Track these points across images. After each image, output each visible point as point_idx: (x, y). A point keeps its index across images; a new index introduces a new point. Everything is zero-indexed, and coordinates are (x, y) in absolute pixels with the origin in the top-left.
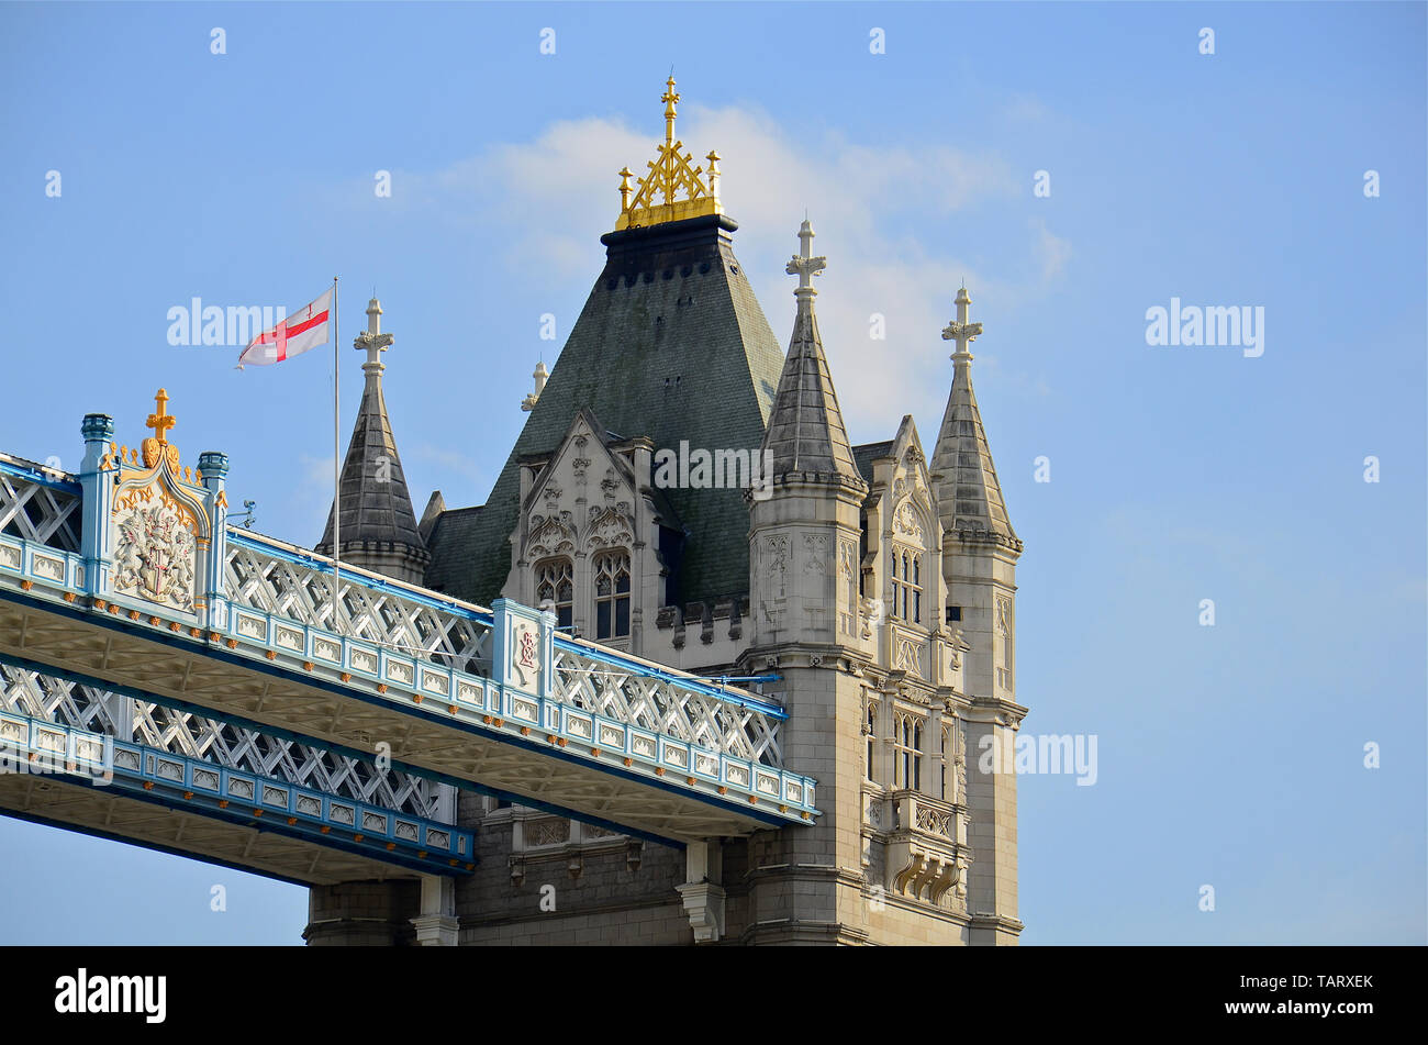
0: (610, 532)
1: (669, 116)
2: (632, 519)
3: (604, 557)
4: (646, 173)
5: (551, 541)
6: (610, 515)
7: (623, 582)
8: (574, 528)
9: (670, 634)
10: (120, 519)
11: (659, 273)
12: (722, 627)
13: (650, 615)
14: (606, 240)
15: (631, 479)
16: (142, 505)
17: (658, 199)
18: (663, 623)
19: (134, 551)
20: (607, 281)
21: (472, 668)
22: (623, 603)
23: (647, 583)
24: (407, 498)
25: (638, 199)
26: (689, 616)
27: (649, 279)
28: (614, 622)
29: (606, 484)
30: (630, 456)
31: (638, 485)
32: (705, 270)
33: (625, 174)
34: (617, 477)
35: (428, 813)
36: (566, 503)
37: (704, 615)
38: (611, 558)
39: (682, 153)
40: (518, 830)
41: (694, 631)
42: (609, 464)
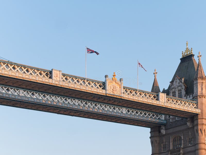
0: (179, 88)
1: (187, 45)
2: (182, 86)
3: (179, 91)
4: (185, 51)
5: (173, 90)
6: (180, 86)
7: (181, 93)
8: (176, 88)
9: (186, 97)
10: (110, 86)
11: (186, 61)
12: (191, 95)
13: (184, 96)
14: (180, 59)
15: (181, 82)
16: (112, 84)
17: (186, 54)
18: (185, 96)
19: (111, 89)
20: (181, 63)
21: (156, 100)
22: (181, 95)
23: (183, 92)
24: (159, 88)
25: (184, 54)
26: (188, 95)
27: (185, 62)
28: (180, 96)
29: (179, 83)
30: (181, 80)
31: (182, 83)
32: (191, 60)
33: (182, 52)
34: (180, 82)
35: (161, 119)
36: (175, 86)
37: (189, 95)
38: (180, 90)
39: (188, 49)
40: (171, 119)
41: (188, 96)
42: (179, 81)
